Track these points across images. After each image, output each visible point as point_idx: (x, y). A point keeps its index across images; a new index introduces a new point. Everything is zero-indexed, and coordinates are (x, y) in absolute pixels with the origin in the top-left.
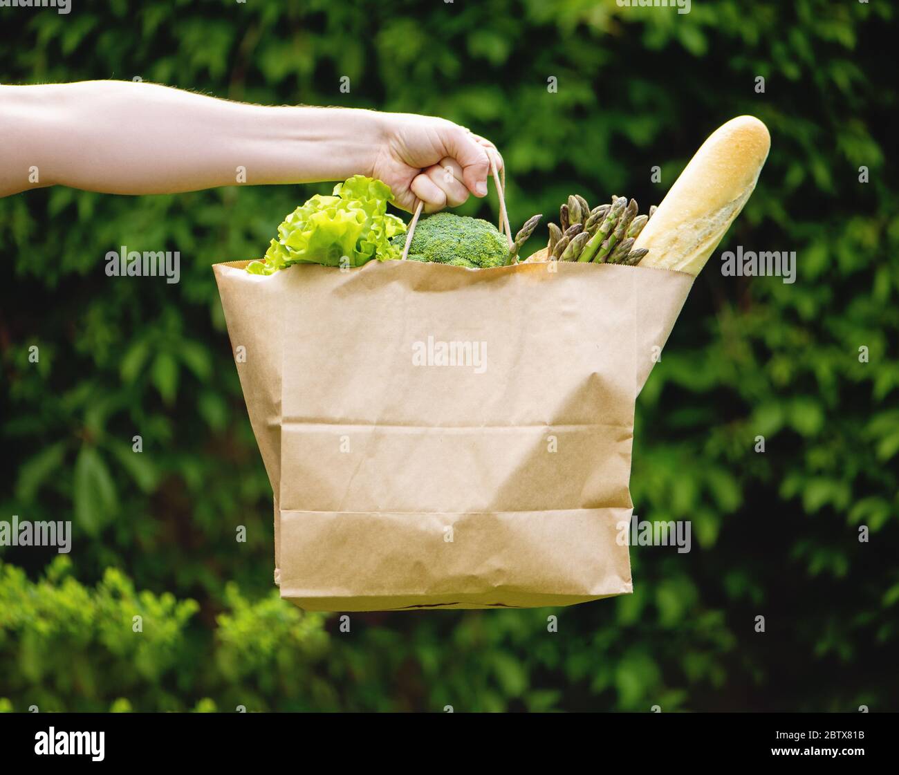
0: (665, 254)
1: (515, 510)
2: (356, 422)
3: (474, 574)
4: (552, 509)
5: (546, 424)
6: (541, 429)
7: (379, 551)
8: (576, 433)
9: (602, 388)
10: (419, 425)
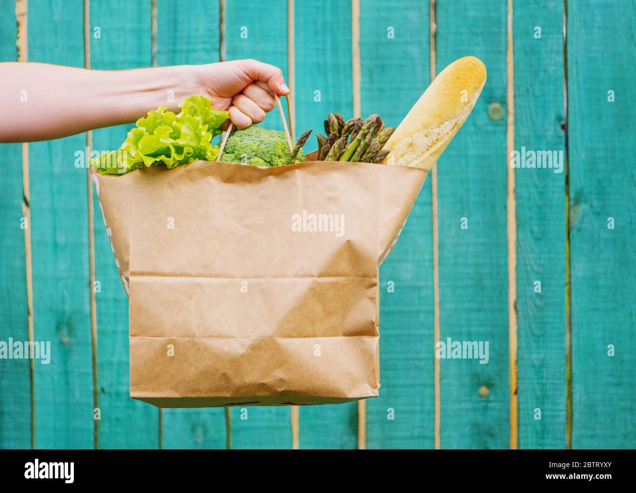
0: (403, 155)
1: (292, 337)
2: (181, 275)
3: (264, 382)
4: (320, 336)
5: (313, 276)
6: (310, 280)
7: (197, 365)
8: (337, 283)
9: (354, 250)
10: (227, 277)
